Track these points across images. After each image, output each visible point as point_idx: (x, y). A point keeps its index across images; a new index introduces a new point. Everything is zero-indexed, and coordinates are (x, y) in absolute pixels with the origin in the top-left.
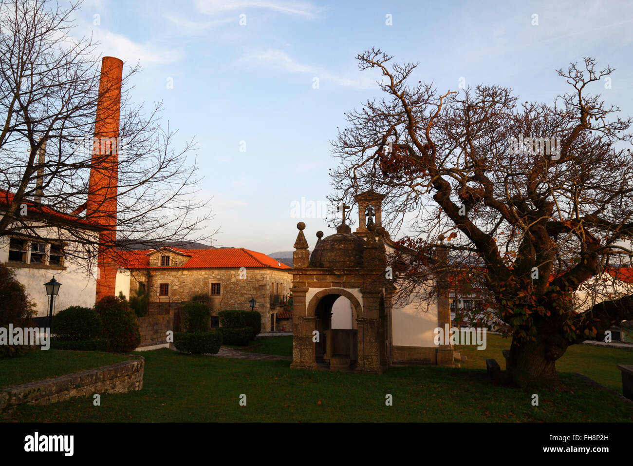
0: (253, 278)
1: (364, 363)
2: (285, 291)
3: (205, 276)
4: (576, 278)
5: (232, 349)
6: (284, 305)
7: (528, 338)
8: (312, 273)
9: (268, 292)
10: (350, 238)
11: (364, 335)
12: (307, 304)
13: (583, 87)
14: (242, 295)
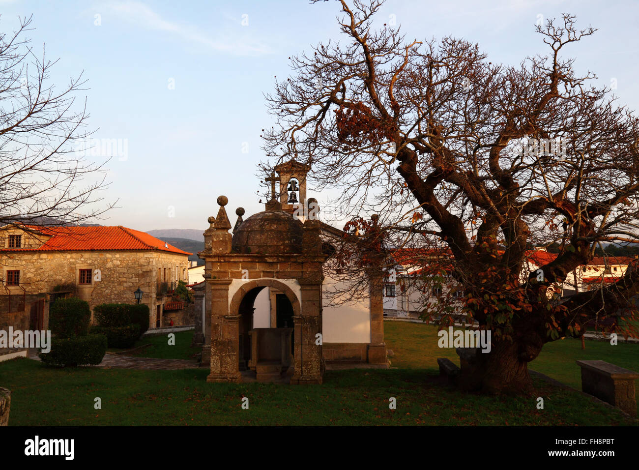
0: (135, 263)
1: (302, 370)
2: (173, 278)
3: (71, 260)
4: (565, 268)
5: (114, 353)
6: (172, 294)
7: (504, 337)
8: (237, 260)
9: (154, 280)
10: (283, 217)
11: (302, 335)
12: (230, 300)
13: (559, 48)
14: (120, 283)
